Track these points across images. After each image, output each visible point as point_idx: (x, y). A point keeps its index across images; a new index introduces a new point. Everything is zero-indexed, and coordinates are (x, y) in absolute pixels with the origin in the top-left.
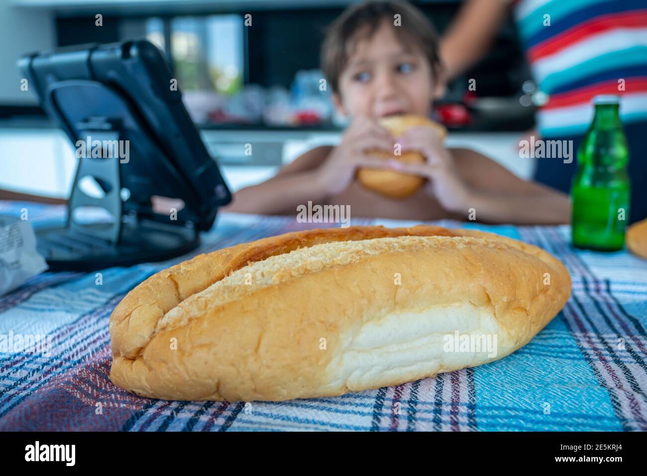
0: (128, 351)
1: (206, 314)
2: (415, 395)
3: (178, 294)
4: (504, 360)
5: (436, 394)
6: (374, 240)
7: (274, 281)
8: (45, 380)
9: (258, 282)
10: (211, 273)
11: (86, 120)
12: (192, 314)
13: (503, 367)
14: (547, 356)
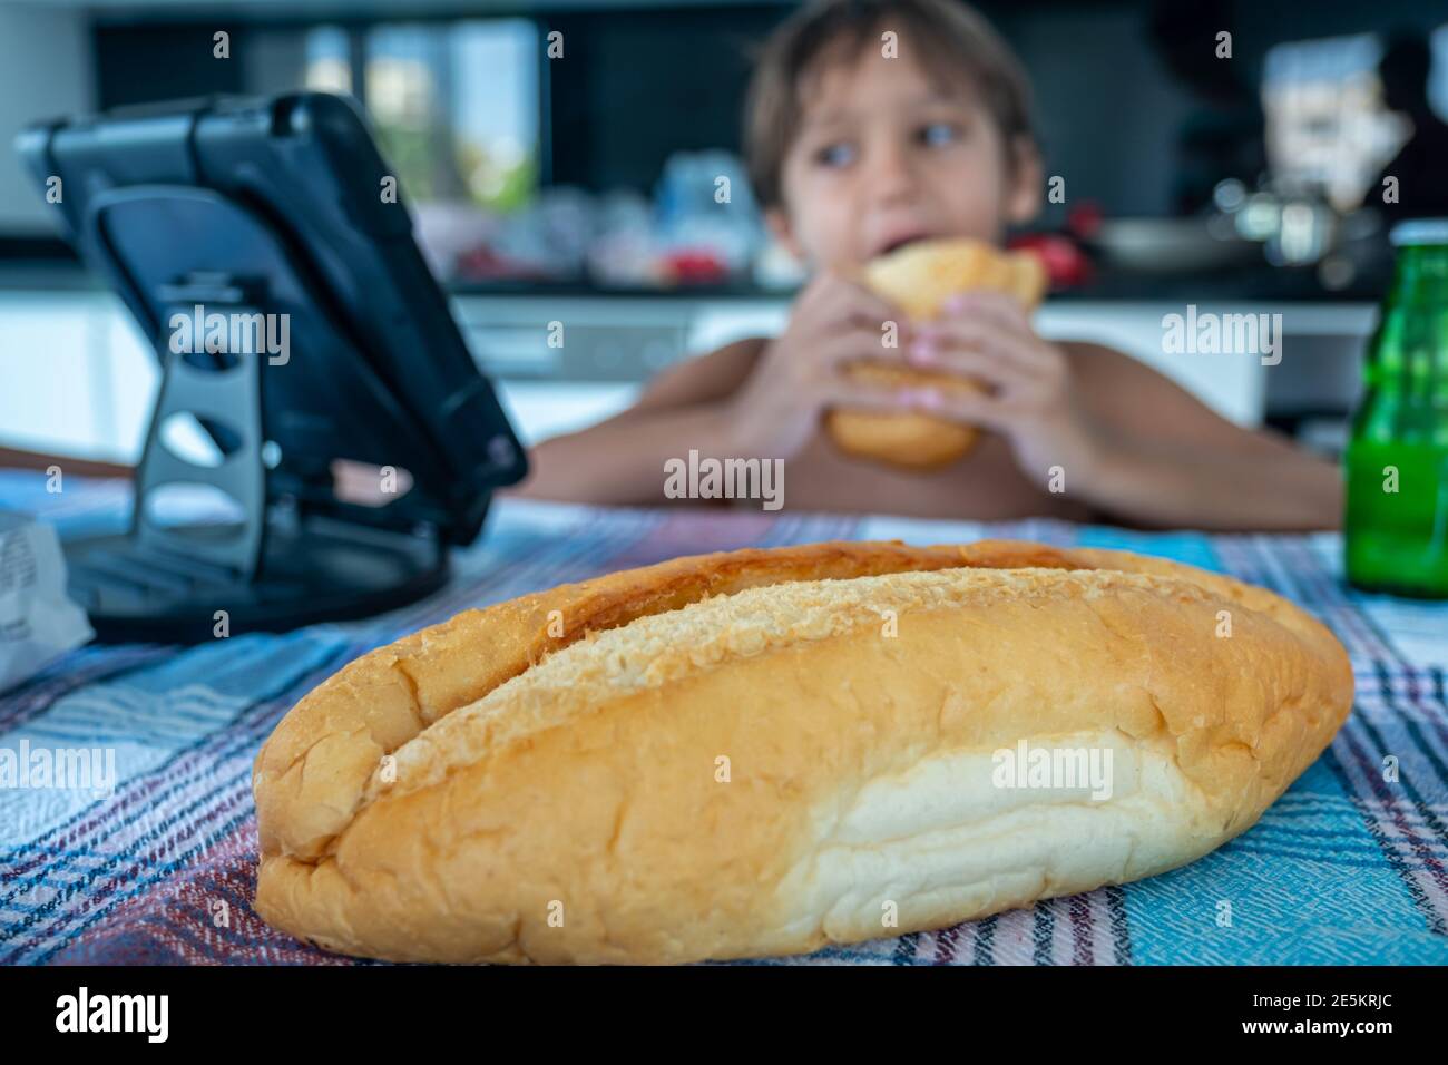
0: (301, 842)
1: (488, 757)
2: (986, 951)
3: (416, 708)
4: (1197, 868)
5: (1037, 949)
6: (885, 579)
7: (651, 679)
8: (99, 912)
9: (612, 682)
10: (496, 656)
11: (181, 281)
12: (455, 758)
13: (1194, 883)
14: (1300, 856)
